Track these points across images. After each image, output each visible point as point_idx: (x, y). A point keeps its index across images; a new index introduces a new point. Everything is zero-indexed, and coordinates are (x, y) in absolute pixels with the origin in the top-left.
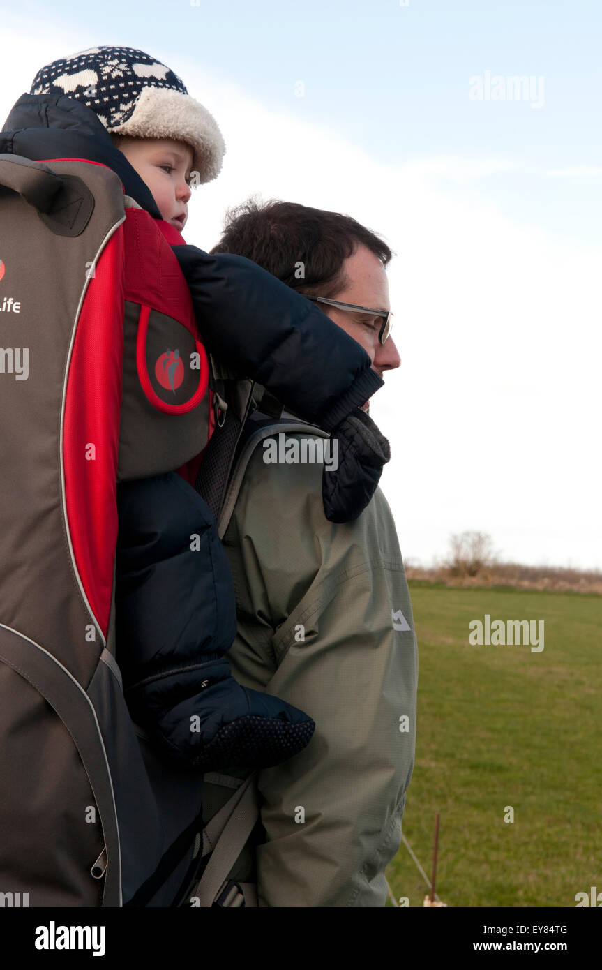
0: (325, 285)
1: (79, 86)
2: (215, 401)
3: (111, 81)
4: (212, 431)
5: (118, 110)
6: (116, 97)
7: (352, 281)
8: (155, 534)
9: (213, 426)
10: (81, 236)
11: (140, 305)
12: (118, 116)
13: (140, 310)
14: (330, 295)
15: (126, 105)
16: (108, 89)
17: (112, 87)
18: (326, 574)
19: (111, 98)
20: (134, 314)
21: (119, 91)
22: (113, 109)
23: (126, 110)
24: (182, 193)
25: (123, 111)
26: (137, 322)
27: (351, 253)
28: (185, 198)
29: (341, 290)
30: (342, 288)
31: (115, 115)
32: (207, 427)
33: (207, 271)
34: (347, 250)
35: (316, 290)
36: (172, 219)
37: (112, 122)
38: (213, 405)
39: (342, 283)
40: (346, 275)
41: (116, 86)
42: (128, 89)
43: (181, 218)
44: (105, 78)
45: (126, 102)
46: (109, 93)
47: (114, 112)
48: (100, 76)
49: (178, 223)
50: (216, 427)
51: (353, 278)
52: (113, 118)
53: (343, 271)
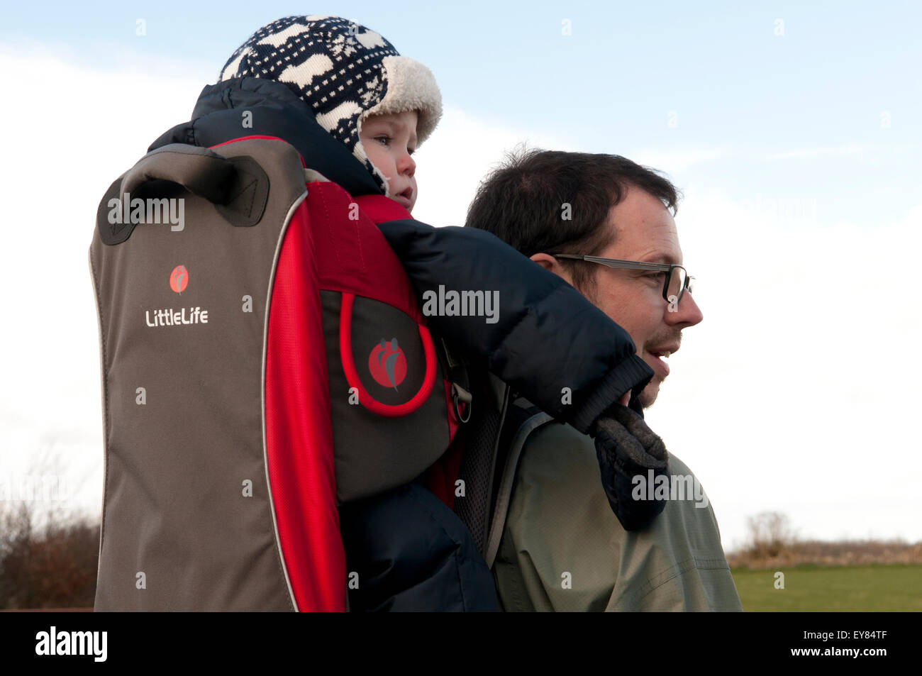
0: (588, 240)
1: (314, 76)
2: (453, 393)
3: (347, 60)
4: (454, 429)
5: (366, 90)
6: (359, 76)
7: (621, 231)
8: (389, 561)
9: (456, 423)
10: (259, 224)
11: (341, 293)
12: (368, 96)
13: (340, 298)
14: (595, 251)
15: (372, 82)
16: (348, 70)
17: (351, 66)
18: (624, 587)
19: (354, 79)
20: (334, 304)
21: (359, 69)
22: (361, 91)
23: (374, 88)
24: (404, 166)
25: (372, 90)
26: (338, 314)
27: (619, 199)
28: (409, 171)
29: (607, 244)
30: (608, 241)
31: (365, 96)
32: (447, 425)
33: (424, 245)
34: (615, 197)
35: (578, 247)
36: (396, 195)
37: (366, 104)
38: (451, 397)
39: (608, 234)
40: (613, 225)
41: (354, 64)
42: (368, 64)
43: (408, 193)
44: (339, 59)
45: (370, 78)
46: (350, 74)
47: (362, 94)
48: (333, 59)
49: (404, 200)
50: (459, 423)
51: (622, 227)
52: (363, 100)
53: (609, 220)
